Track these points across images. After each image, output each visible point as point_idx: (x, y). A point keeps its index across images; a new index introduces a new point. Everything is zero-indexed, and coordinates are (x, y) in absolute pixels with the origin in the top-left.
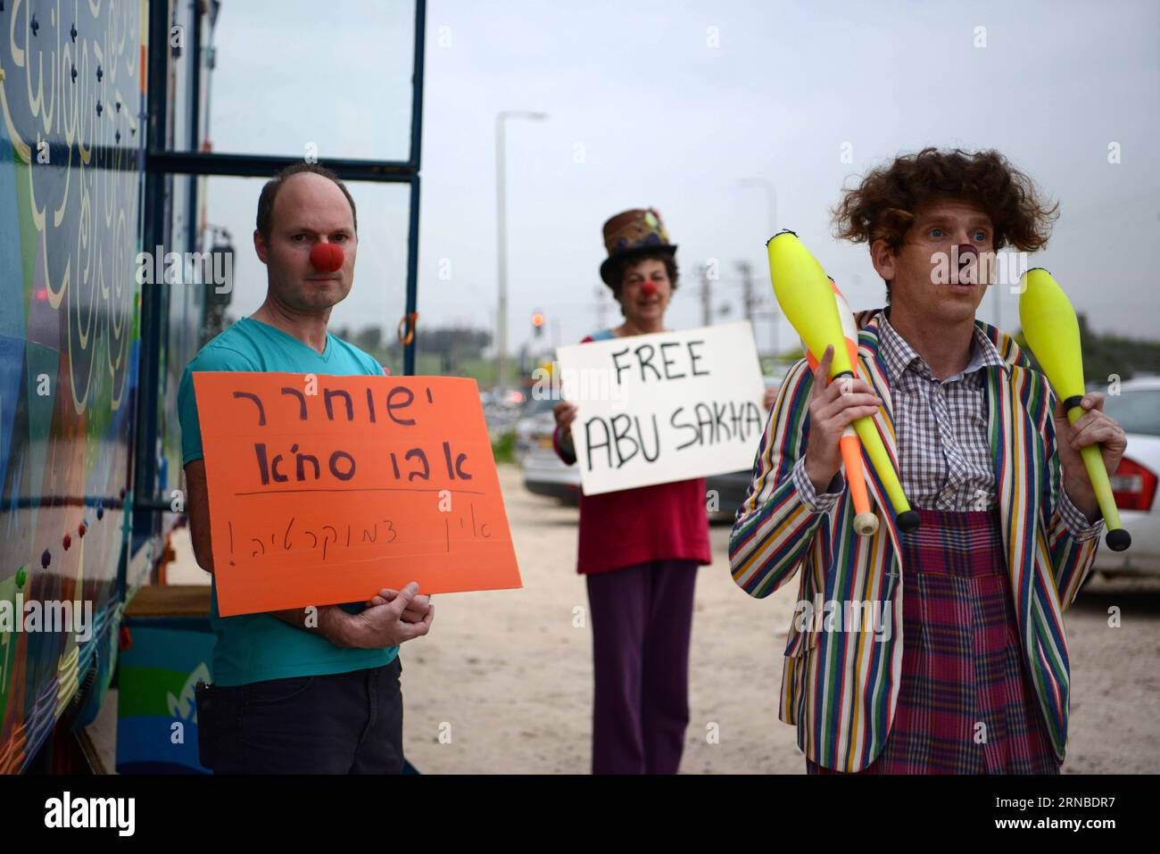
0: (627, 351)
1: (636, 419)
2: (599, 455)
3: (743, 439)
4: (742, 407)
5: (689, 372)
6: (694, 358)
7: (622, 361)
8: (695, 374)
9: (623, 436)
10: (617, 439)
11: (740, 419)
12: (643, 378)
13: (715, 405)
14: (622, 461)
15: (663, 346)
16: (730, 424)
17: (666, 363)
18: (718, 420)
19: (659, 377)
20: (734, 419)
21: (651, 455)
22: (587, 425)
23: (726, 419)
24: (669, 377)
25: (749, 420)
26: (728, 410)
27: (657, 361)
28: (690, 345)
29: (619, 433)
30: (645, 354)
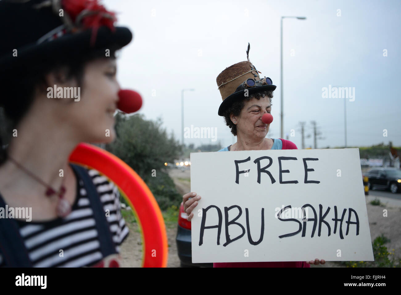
0: (249, 159)
1: (247, 210)
2: (210, 235)
3: (342, 237)
4: (345, 210)
5: (301, 179)
6: (307, 170)
7: (242, 167)
8: (306, 182)
9: (233, 222)
10: (227, 224)
11: (341, 220)
12: (259, 181)
13: (321, 207)
14: (229, 241)
15: (280, 159)
16: (332, 224)
17: (281, 172)
18: (322, 220)
19: (273, 181)
20: (336, 220)
21: (255, 239)
22: (205, 211)
23: (329, 218)
24: (281, 182)
25: (349, 222)
26: (332, 211)
27: (274, 170)
28: (305, 160)
29: (230, 220)
30: (264, 163)
